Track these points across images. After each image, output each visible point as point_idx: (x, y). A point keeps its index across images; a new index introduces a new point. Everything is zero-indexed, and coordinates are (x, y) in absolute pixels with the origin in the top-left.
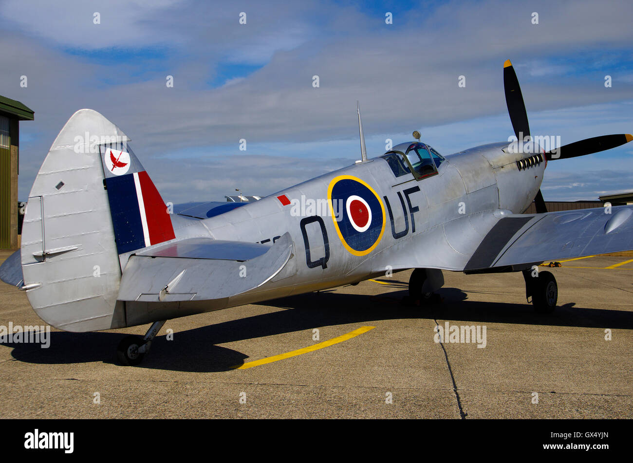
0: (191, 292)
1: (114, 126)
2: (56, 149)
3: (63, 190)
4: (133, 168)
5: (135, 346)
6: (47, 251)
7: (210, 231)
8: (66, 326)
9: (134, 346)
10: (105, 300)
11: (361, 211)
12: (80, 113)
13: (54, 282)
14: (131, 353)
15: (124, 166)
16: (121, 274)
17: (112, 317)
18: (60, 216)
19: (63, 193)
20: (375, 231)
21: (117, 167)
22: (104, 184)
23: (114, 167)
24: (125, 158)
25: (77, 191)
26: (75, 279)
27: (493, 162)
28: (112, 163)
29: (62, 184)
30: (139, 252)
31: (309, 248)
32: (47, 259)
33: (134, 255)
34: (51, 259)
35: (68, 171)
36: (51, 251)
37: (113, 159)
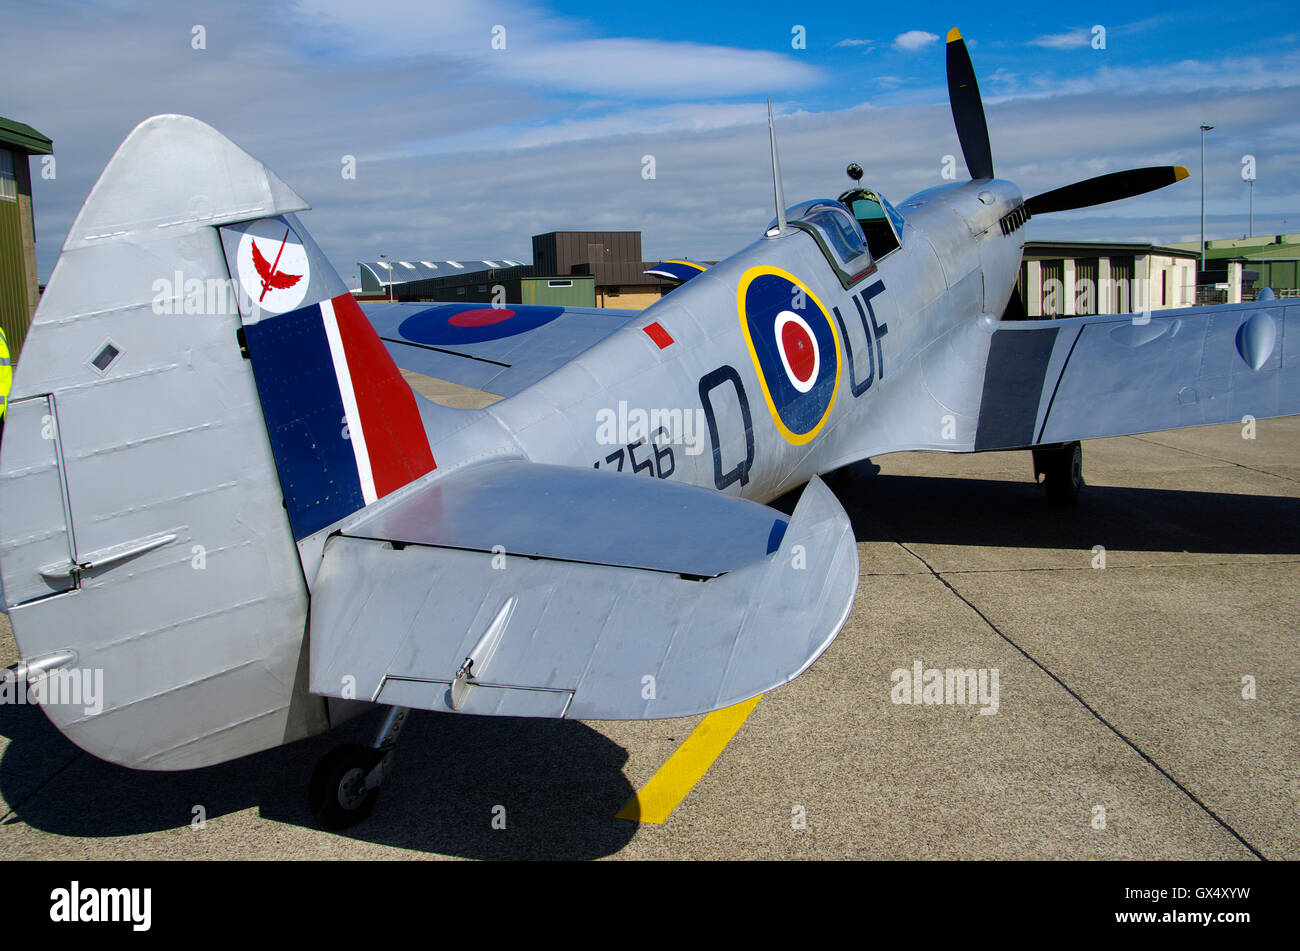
0: (555, 685)
1: (261, 166)
2: (83, 244)
3: (115, 369)
4: (318, 287)
5: (356, 773)
6: (82, 558)
7: (515, 437)
8: (162, 758)
9: (354, 772)
10: (268, 672)
11: (801, 345)
12: (151, 127)
13: (113, 642)
14: (347, 796)
15: (294, 284)
16: (309, 595)
17: (285, 715)
18: (115, 450)
19: (118, 380)
20: (825, 385)
21: (275, 290)
22: (241, 344)
23: (266, 288)
24: (293, 259)
25: (160, 371)
26: (176, 626)
27: (972, 222)
28: (259, 278)
29: (111, 352)
30: (351, 524)
31: (718, 446)
32: (86, 582)
33: (338, 533)
34: (96, 579)
35: (127, 309)
36: (97, 558)
37: (261, 264)
